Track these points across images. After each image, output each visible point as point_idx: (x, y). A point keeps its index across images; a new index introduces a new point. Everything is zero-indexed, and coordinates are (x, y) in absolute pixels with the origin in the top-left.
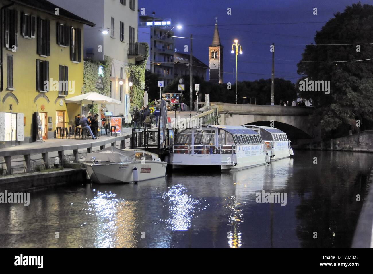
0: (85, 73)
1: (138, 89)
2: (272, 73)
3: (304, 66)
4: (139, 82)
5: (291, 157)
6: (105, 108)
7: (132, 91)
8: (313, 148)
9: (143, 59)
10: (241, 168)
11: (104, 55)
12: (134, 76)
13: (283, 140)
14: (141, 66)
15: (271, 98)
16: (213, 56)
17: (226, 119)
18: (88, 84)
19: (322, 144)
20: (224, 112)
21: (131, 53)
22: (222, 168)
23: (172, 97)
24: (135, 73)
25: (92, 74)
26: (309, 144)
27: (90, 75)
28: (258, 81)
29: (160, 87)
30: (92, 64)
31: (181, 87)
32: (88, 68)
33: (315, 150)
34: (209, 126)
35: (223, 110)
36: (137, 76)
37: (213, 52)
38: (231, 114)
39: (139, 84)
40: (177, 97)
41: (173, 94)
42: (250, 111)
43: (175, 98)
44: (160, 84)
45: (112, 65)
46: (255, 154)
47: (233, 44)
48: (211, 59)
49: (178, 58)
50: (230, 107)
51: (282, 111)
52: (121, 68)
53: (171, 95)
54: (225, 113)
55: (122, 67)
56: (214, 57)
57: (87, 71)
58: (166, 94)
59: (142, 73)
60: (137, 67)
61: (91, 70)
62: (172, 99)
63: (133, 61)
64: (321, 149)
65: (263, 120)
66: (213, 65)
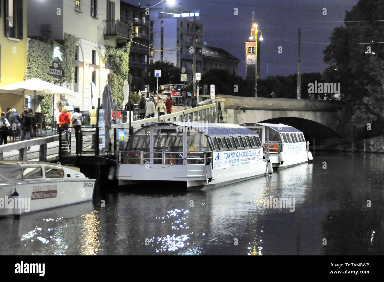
0: (30, 55)
1: (119, 78)
2: (298, 63)
3: (332, 53)
4: (121, 69)
5: (309, 162)
6: (65, 101)
7: (111, 80)
8: (343, 149)
9: (126, 41)
10: (222, 183)
11: (64, 33)
12: (115, 62)
13: (297, 141)
14: (124, 49)
15: (297, 91)
16: (250, 51)
17: (238, 115)
18: (34, 69)
19: (353, 145)
20: (234, 107)
21: (109, 33)
22: (189, 185)
23: (172, 89)
24: (115, 58)
25: (41, 56)
26: (337, 145)
27: (38, 57)
28: (293, 75)
29: (156, 77)
30: (41, 43)
31: (184, 77)
32: (34, 48)
33: (345, 151)
34: (173, 124)
35: (234, 105)
36: (118, 61)
37: (250, 47)
38: (244, 109)
39: (121, 72)
40: (179, 90)
41: (174, 86)
42: (267, 106)
43: (176, 90)
44: (157, 74)
45: (77, 47)
46: (248, 163)
47: (252, 29)
48: (247, 54)
49: (208, 52)
50: (242, 101)
51: (306, 106)
52: (94, 52)
53: (171, 87)
54: (236, 108)
55: (95, 49)
56: (251, 53)
57: (33, 52)
58: (165, 86)
59: (125, 58)
60: (118, 51)
61: (40, 51)
62: (173, 92)
63: (112, 43)
64: (353, 151)
65: (283, 116)
66: (250, 61)
